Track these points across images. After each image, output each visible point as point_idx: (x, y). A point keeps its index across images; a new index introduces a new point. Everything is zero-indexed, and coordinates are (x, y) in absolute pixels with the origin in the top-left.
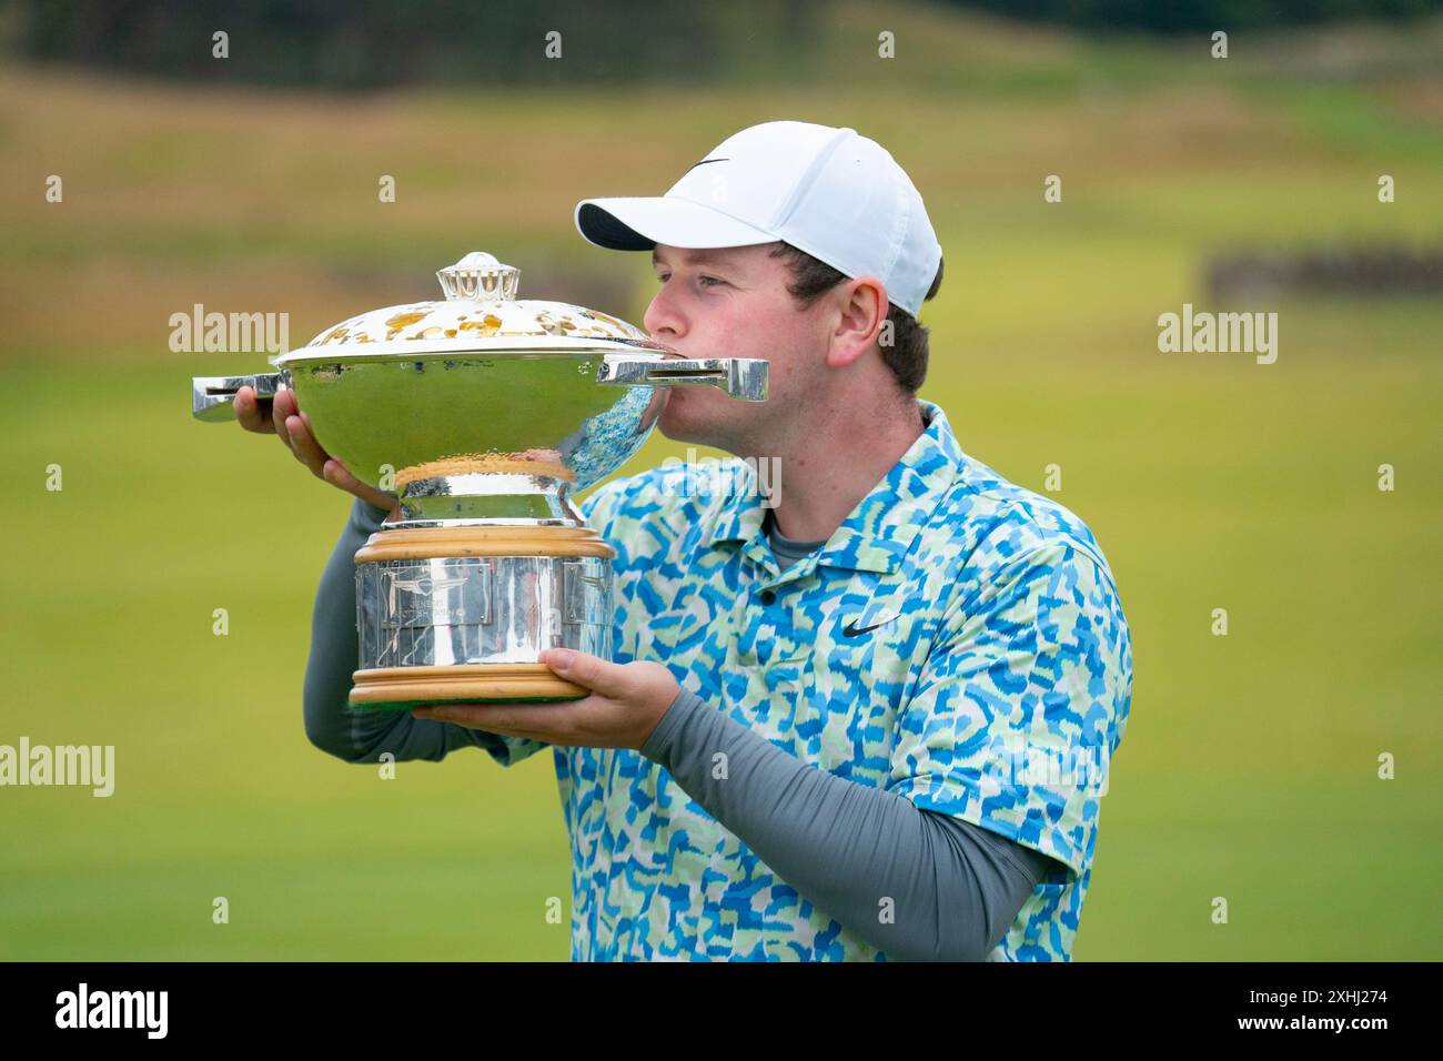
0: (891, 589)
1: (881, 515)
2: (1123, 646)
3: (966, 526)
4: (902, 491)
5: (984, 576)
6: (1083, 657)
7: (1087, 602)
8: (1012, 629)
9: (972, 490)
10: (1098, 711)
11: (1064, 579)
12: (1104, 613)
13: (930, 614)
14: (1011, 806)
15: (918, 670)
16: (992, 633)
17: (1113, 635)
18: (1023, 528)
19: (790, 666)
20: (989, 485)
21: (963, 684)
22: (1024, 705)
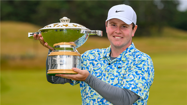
0: (125, 63)
1: (125, 54)
2: (153, 72)
3: (135, 56)
4: (128, 51)
5: (136, 61)
6: (148, 72)
7: (149, 65)
8: (139, 68)
9: (136, 52)
10: (148, 79)
11: (146, 62)
12: (151, 67)
13: (129, 65)
14: (135, 89)
15: (126, 72)
16: (137, 68)
17: (152, 70)
18: (142, 56)
19: (112, 72)
20: (138, 52)
21: (132, 73)
22: (139, 77)
